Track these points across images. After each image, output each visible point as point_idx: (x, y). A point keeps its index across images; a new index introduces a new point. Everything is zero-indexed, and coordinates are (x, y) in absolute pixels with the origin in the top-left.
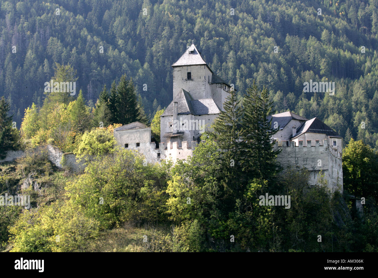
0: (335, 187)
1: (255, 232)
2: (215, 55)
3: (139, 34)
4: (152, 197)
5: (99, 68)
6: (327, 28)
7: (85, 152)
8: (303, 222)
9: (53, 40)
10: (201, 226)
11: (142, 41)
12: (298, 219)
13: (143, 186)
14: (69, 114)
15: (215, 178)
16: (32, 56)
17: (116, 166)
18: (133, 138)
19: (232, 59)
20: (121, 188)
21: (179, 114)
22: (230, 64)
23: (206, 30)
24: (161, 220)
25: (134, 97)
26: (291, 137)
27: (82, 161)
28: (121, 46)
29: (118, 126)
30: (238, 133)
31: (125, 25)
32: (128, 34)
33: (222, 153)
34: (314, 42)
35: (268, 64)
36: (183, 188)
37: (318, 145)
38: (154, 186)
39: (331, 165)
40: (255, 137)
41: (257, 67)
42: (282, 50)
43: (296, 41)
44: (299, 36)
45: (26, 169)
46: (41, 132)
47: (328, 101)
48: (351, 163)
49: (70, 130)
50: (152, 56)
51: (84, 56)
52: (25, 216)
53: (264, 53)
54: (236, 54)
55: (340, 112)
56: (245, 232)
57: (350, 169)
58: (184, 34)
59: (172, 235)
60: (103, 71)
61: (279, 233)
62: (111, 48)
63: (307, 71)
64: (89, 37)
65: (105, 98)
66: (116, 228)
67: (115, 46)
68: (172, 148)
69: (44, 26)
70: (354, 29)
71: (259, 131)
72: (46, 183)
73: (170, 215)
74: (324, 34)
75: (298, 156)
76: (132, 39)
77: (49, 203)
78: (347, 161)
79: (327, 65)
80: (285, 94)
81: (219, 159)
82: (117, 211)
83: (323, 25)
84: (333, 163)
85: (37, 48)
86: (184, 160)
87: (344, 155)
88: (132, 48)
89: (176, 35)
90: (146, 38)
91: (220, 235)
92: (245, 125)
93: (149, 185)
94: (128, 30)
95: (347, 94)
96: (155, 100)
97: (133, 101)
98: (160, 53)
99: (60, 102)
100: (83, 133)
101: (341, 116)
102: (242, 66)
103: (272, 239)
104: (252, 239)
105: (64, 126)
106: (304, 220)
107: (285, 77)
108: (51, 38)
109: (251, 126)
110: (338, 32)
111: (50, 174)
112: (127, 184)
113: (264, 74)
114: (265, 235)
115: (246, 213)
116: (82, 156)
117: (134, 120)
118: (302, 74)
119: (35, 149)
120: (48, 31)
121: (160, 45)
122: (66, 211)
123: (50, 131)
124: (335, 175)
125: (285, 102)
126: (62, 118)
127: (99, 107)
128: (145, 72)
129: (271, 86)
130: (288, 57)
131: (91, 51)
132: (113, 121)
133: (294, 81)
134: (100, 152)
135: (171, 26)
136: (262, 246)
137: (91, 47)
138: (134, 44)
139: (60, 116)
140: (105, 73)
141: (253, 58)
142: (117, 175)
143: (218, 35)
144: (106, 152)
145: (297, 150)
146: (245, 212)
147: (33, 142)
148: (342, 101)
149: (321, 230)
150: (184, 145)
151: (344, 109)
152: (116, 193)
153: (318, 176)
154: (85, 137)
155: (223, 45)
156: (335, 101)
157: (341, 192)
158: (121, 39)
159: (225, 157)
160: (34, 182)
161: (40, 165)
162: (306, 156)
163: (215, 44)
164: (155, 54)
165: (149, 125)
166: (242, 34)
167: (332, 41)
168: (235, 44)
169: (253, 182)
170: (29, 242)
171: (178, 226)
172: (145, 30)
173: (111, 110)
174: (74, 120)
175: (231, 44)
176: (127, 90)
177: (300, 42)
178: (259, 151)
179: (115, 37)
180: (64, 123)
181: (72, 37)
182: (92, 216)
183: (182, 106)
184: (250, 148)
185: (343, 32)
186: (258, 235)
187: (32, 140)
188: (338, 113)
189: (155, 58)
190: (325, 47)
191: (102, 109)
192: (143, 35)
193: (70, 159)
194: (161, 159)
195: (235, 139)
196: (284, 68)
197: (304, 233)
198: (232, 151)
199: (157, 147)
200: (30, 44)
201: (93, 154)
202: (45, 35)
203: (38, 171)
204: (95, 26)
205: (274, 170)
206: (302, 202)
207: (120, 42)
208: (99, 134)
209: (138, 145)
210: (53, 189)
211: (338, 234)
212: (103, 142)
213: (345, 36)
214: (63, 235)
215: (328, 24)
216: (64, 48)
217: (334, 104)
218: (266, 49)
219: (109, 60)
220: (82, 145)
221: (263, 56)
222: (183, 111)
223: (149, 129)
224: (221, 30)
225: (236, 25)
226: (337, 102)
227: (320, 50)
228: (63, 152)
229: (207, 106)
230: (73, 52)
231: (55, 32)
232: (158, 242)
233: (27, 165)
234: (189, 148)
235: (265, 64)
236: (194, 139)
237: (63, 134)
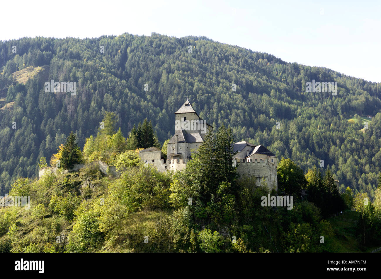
0: (272, 187)
1: (223, 214)
2: (206, 104)
3: (160, 92)
4: (161, 192)
5: (135, 113)
6: (274, 88)
7: (122, 165)
8: (252, 208)
9: (107, 95)
10: (190, 210)
11: (162, 96)
12: (249, 206)
13: (156, 186)
14: (113, 142)
15: (199, 181)
16: (95, 105)
17: (140, 174)
18: (150, 157)
19: (216, 107)
20: (143, 187)
21: (178, 142)
22: (215, 110)
23: (200, 89)
24: (166, 207)
25: (151, 131)
26: (246, 157)
27: (119, 171)
28: (149, 99)
29: (141, 149)
30: (213, 154)
31: (151, 86)
32: (153, 92)
33: (204, 166)
34: (266, 97)
35: (238, 110)
36: (180, 187)
37: (261, 162)
38: (162, 186)
39: (270, 174)
40: (223, 156)
41: (231, 112)
42: (246, 102)
43: (255, 96)
44: (257, 94)
45: (85, 175)
46: (95, 153)
47: (274, 133)
48: (283, 172)
49: (113, 151)
50: (167, 105)
51: (126, 105)
52: (84, 204)
53: (236, 104)
54: (218, 104)
55: (281, 140)
56: (217, 214)
57: (282, 176)
58: (187, 92)
59: (172, 216)
60: (138, 114)
61: (237, 215)
62: (142, 100)
63: (262, 115)
64: (129, 94)
65: (134, 133)
66: (139, 211)
67: (145, 99)
68: (173, 163)
69: (102, 87)
70: (291, 89)
71: (225, 153)
72: (97, 184)
73: (172, 204)
74: (272, 92)
75: (249, 168)
76: (156, 95)
77: (98, 196)
78: (280, 171)
79: (274, 111)
80: (248, 129)
81: (201, 170)
82: (139, 201)
83: (272, 86)
84: (271, 173)
85: (97, 100)
86: (181, 170)
87: (278, 167)
88: (156, 100)
89: (182, 92)
90: (164, 94)
91: (202, 216)
92: (217, 149)
93: (159, 185)
94: (153, 89)
95: (286, 128)
96: (169, 132)
97: (151, 134)
98: (173, 104)
99: (107, 134)
100: (120, 154)
101: (282, 142)
102: (222, 111)
103: (233, 218)
104: (221, 219)
105: (110, 149)
106: (253, 207)
107: (248, 118)
108: (106, 94)
109: (221, 150)
110: (281, 91)
111: (100, 178)
112: (146, 184)
113: (235, 117)
114: (229, 216)
115: (218, 203)
116: (120, 167)
117: (152, 146)
118: (259, 116)
119: (91, 163)
120: (104, 89)
121: (173, 99)
122: (109, 201)
123: (100, 152)
124: (272, 180)
125: (248, 133)
126: (108, 145)
127: (131, 137)
128: (163, 115)
129: (239, 123)
130: (250, 106)
131: (131, 102)
132: (139, 146)
133: (254, 121)
134: (130, 165)
135: (179, 87)
136: (227, 223)
137: (131, 99)
138: (157, 98)
139: (107, 143)
140: (139, 116)
141: (229, 106)
142: (140, 179)
143: (208, 92)
144: (134, 165)
145: (249, 165)
146: (216, 202)
147: (90, 159)
148: (283, 133)
149: (263, 213)
150: (181, 161)
151: (284, 138)
152: (140, 190)
153: (262, 180)
154: (122, 156)
155: (210, 99)
156: (279, 133)
157: (276, 190)
158: (149, 95)
159: (205, 169)
160: (90, 183)
161: (94, 173)
162: (255, 168)
163: (206, 98)
164: (169, 104)
165: (161, 149)
166: (222, 92)
167: (277, 96)
168: (218, 98)
169: (222, 184)
170: (86, 220)
171: (176, 210)
172: (164, 89)
173: (138, 139)
174: (115, 146)
175: (215, 98)
176: (148, 128)
177: (257, 97)
178: (226, 165)
179: (145, 94)
180: (110, 147)
181: (119, 93)
182: (124, 204)
183: (180, 138)
184: (220, 163)
185: (284, 91)
186: (224, 216)
187: (90, 158)
188: (280, 140)
189: (169, 106)
190: (272, 100)
191: (133, 139)
192: (162, 92)
193: (113, 169)
194: (167, 169)
195: (211, 158)
196: (247, 113)
197: (253, 215)
198: (209, 165)
199: (165, 162)
200: (93, 98)
201: (126, 166)
202: (102, 92)
203: (92, 176)
204: (133, 87)
205: (234, 177)
206: (251, 196)
207: (148, 97)
208: (130, 154)
209: (153, 161)
210: (101, 187)
211: (274, 216)
212: (132, 159)
213: (285, 93)
214: (106, 216)
215: (275, 86)
216: (114, 101)
217: (278, 135)
218: (237, 102)
219: (142, 108)
220: (119, 161)
221: (235, 105)
222: (181, 140)
223: (160, 151)
224: (209, 89)
225: (219, 87)
226: (280, 133)
227: (270, 102)
228: (108, 165)
229: (195, 137)
230: (119, 103)
231: (109, 91)
232: (164, 220)
233: (86, 173)
234: (184, 163)
235: (236, 110)
236: (187, 157)
237: (108, 154)
